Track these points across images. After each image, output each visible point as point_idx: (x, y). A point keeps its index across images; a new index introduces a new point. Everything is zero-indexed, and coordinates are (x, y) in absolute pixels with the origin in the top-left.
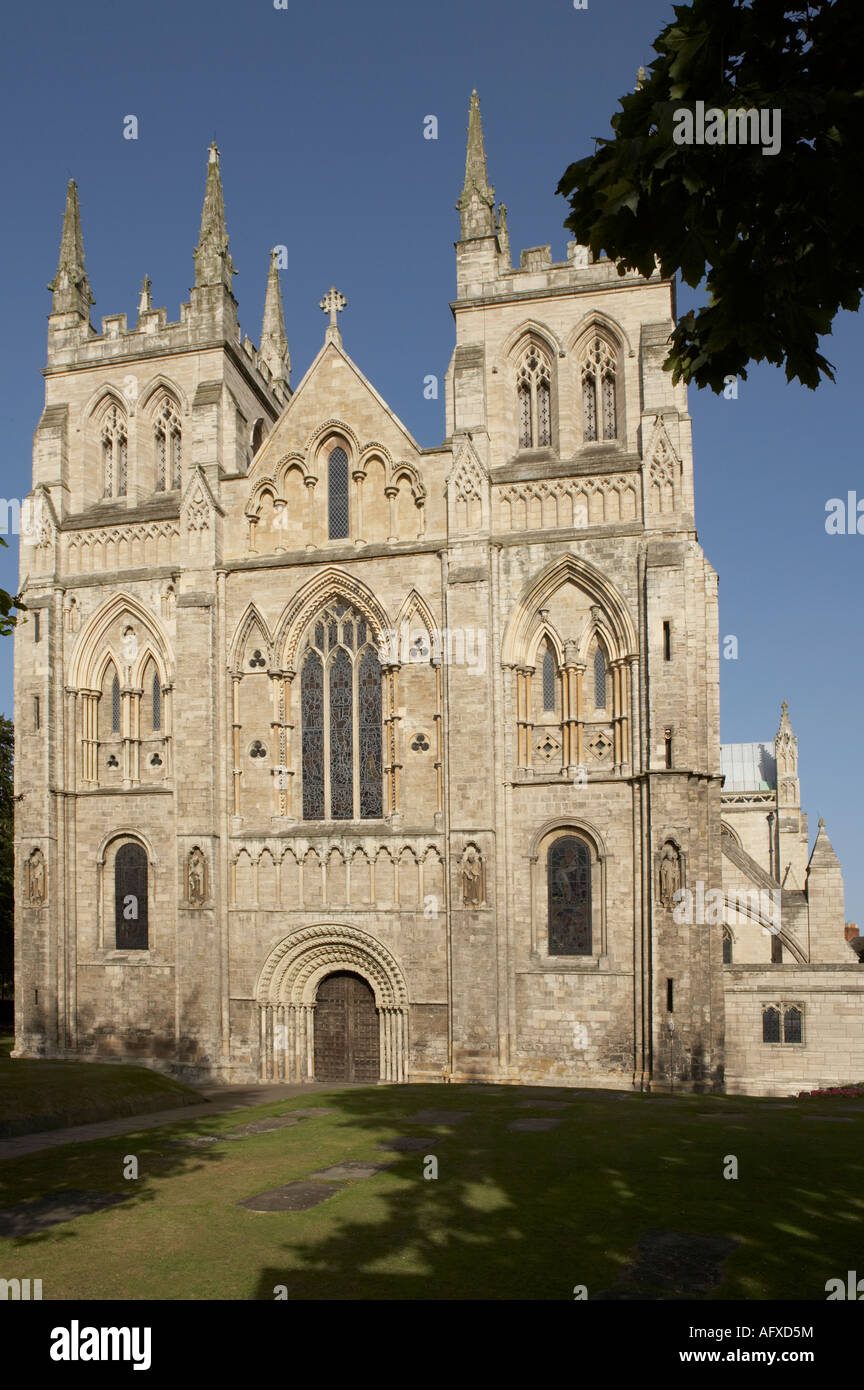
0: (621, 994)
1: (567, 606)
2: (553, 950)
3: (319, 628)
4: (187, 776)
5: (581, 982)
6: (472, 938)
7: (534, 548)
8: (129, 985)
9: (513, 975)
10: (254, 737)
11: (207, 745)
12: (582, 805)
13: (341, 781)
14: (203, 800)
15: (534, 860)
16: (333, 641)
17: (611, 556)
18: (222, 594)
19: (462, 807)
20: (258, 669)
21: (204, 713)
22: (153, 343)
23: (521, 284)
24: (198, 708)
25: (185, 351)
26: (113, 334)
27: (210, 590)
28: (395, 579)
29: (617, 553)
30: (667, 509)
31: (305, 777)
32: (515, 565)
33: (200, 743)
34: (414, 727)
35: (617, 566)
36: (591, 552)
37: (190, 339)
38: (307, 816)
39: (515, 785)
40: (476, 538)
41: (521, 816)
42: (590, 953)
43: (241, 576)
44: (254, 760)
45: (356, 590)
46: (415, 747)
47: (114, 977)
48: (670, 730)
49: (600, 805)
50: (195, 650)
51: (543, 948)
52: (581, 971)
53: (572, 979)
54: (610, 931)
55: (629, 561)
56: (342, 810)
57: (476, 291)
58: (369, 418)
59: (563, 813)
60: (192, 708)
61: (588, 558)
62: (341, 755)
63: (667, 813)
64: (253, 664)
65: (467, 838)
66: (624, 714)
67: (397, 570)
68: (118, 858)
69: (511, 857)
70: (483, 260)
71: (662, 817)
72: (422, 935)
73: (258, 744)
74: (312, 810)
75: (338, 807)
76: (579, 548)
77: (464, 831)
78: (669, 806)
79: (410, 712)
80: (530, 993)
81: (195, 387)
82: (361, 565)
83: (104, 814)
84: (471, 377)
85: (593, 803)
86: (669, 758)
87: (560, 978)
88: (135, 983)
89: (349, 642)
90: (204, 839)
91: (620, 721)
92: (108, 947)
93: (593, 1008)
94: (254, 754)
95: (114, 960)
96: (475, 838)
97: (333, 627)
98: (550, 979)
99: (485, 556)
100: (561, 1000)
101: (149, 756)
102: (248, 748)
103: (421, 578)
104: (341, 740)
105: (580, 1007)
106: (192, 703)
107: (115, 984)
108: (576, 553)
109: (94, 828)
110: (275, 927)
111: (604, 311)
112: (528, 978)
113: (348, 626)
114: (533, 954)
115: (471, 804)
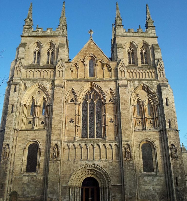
0: (162, 181)
1: (142, 94)
2: (144, 171)
3: (87, 94)
4: (55, 126)
5: (153, 179)
6: (129, 167)
7: (136, 82)
8: (30, 183)
9: (137, 177)
10: (71, 118)
11: (61, 119)
12: (150, 136)
13: (92, 129)
14: (59, 132)
15: (139, 148)
16: (90, 98)
17: (152, 85)
18: (65, 85)
19: (125, 135)
20: (72, 102)
21: (60, 111)
22: (49, 34)
23: (128, 34)
24: (59, 110)
25: (57, 36)
26: (39, 31)
27: (63, 84)
28: (106, 86)
29: (153, 84)
30: (162, 77)
31: (82, 128)
32: (132, 85)
33: (59, 118)
34: (110, 117)
35: (153, 87)
36: (148, 84)
37: (58, 34)
38: (82, 137)
39: (135, 131)
40: (124, 79)
41: (136, 138)
42: (153, 171)
43: (70, 82)
44: (70, 123)
45: (97, 87)
46: (110, 122)
47: (25, 180)
48: (170, 120)
49: (154, 136)
50: (59, 97)
51: (142, 170)
52: (153, 176)
53: (151, 178)
54: (158, 166)
55: (156, 86)
56: (92, 136)
57: (120, 34)
58: (99, 54)
59: (145, 138)
60: (57, 110)
61: (147, 85)
62: (92, 123)
63: (171, 138)
64: (71, 101)
65: (126, 143)
66: (157, 117)
67: (106, 84)
68: (29, 147)
69: (135, 148)
70: (121, 29)
71: (170, 139)
72: (114, 167)
73: (72, 119)
74: (84, 135)
75: (90, 135)
76: (145, 83)
77: (125, 141)
78: (171, 136)
79: (109, 114)
80: (141, 182)
81: (59, 43)
82: (98, 82)
83: (27, 136)
84: (121, 49)
85: (152, 136)
86: (170, 126)
87: (148, 178)
88: (32, 182)
89: (94, 98)
90: (58, 142)
91: (156, 118)
92: (24, 172)
93: (156, 185)
94: (70, 122)
95: (26, 176)
96: (128, 143)
97: (90, 94)
98: (146, 178)
99: (126, 82)
100: (149, 183)
101: (41, 121)
102: (69, 120)
103: (112, 86)
104: (91, 119)
105: (153, 185)
106: (57, 109)
107: (26, 182)
108: (145, 84)
109: (24, 139)
110: (75, 165)
111: (145, 41)
112: (140, 178)
113: (93, 95)
114: (141, 172)
115: (126, 135)
